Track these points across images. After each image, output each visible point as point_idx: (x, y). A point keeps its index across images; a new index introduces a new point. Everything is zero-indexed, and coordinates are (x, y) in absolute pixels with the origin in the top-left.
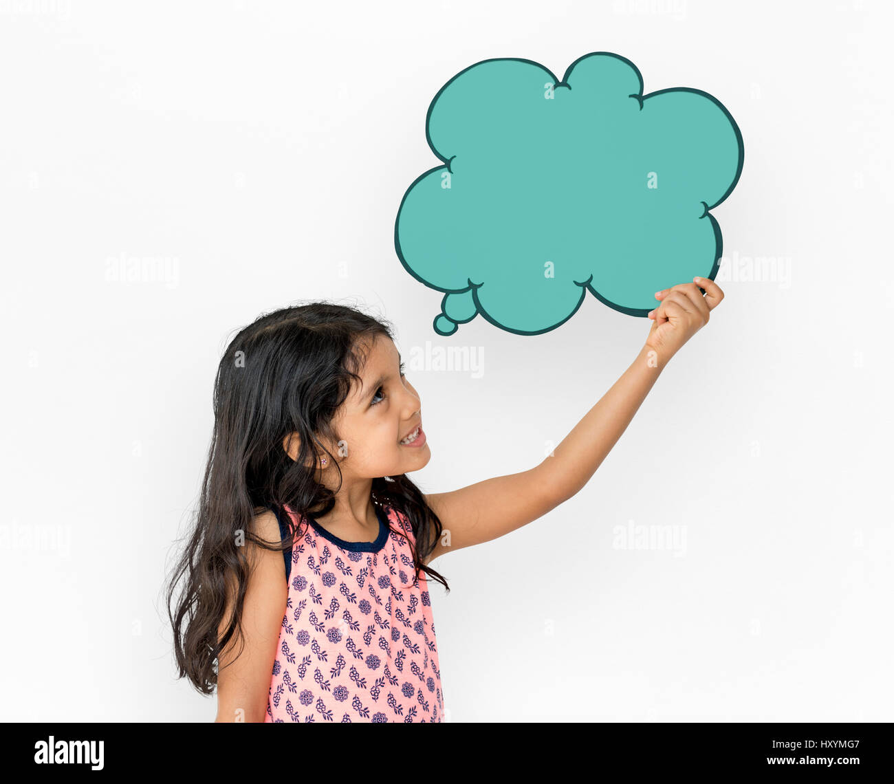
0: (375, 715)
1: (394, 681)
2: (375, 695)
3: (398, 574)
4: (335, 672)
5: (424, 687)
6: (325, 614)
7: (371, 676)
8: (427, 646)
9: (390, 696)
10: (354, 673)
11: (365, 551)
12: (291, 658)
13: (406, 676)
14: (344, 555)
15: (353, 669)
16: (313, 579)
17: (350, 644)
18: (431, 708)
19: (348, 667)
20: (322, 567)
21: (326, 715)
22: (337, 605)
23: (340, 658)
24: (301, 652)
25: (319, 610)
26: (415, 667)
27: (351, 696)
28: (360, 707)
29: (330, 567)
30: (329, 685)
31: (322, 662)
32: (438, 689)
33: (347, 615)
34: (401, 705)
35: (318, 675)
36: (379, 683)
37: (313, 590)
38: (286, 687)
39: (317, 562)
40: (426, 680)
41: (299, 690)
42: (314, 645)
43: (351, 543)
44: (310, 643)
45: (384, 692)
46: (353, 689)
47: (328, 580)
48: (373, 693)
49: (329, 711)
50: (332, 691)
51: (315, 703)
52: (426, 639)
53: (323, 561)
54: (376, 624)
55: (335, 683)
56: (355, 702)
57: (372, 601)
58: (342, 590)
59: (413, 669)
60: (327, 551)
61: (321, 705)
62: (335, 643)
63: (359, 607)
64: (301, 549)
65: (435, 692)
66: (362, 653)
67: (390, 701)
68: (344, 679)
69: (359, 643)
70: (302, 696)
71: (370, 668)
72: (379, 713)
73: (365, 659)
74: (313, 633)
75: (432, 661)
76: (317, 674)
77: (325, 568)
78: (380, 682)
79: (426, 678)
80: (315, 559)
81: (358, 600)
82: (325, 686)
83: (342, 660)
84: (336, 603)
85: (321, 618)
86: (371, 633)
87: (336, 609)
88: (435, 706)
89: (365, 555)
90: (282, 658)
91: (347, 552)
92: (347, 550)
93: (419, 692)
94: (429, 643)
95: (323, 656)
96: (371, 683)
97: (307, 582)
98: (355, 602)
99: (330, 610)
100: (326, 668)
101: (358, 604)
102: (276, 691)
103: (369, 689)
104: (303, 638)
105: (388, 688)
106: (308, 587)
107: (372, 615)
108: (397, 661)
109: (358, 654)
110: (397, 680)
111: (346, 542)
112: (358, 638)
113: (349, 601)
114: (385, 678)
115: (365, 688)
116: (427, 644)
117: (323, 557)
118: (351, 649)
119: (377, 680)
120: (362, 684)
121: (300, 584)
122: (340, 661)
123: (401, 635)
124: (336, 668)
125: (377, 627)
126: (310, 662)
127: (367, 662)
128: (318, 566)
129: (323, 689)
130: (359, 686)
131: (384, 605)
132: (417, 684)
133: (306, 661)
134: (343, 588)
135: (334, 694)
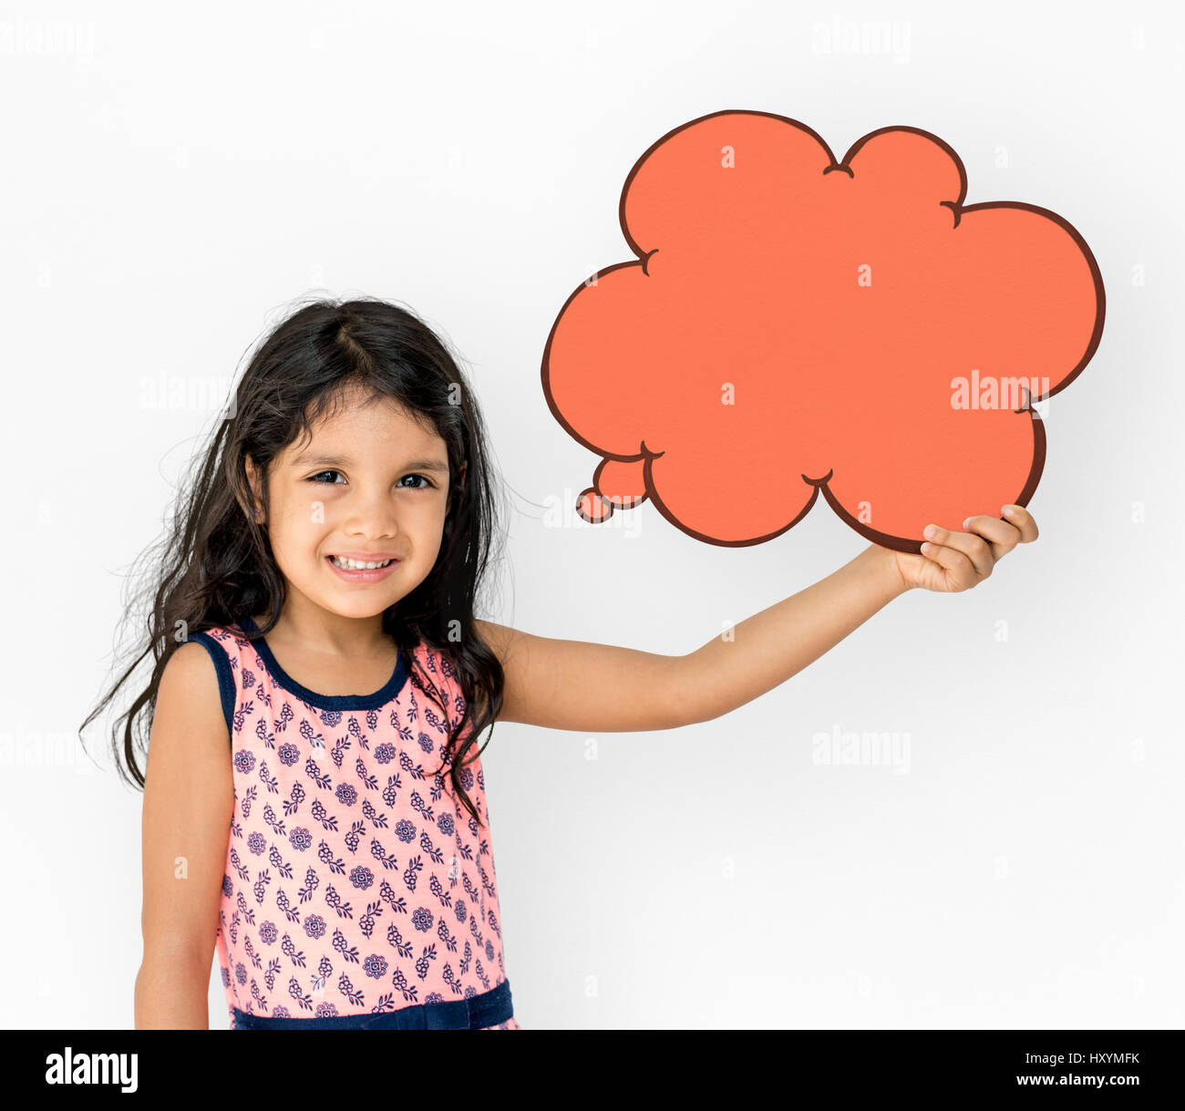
0: (368, 958)
1: (399, 906)
2: (367, 929)
3: (416, 738)
4: (305, 895)
5: (449, 915)
6: (284, 807)
7: (360, 899)
8: (459, 852)
9: (393, 930)
10: (332, 897)
11: (346, 709)
12: (244, 874)
13: (422, 897)
14: (313, 717)
15: (331, 890)
16: (265, 755)
17: (325, 851)
18: (461, 947)
19: (323, 886)
20: (277, 736)
21: (296, 959)
22: (301, 793)
23: (311, 873)
24: (256, 863)
25: (276, 802)
26: (436, 884)
27: (329, 931)
28: (344, 946)
29: (291, 735)
30: (298, 913)
31: (286, 880)
32: (472, 918)
33: (318, 808)
34: (409, 943)
35: (282, 899)
36: (372, 911)
37: (264, 771)
38: (242, 916)
39: (270, 729)
40: (453, 905)
41: (259, 920)
42: (273, 854)
43: (326, 697)
44: (268, 852)
45: (381, 924)
46: (332, 920)
47: (288, 755)
48: (364, 925)
49: (301, 953)
50: (302, 922)
51: (279, 941)
52: (459, 840)
53: (280, 726)
54: (365, 820)
55: (306, 911)
56: (337, 939)
57: (359, 785)
58: (309, 769)
59: (433, 887)
60: (287, 711)
61: (288, 943)
62: (302, 850)
63: (337, 794)
64: (248, 708)
65: (468, 921)
66: (343, 865)
67: (391, 937)
68: (317, 905)
69: (339, 849)
70: (262, 930)
71: (357, 887)
72: (374, 955)
73: (349, 874)
74: (271, 837)
75: (464, 874)
76: (280, 898)
77: (283, 738)
78: (375, 909)
79: (453, 902)
80: (267, 724)
81: (334, 784)
82: (293, 916)
83: (313, 877)
84: (299, 791)
85: (280, 813)
86: (358, 834)
87: (299, 800)
88: (467, 943)
89: (346, 715)
90: (233, 873)
91: (319, 711)
92: (319, 707)
93: (440, 923)
94: (463, 847)
95: (286, 871)
96: (359, 911)
97: (255, 760)
98: (330, 788)
99: (291, 801)
100: (292, 887)
101: (335, 790)
102: (231, 921)
103: (357, 920)
104: (256, 843)
105: (388, 916)
106: (258, 768)
107: (358, 806)
108: (408, 874)
109: (338, 867)
110: (405, 904)
111: (319, 695)
112: (336, 842)
113: (320, 786)
114: (382, 902)
115: (351, 917)
116: (459, 848)
117: (281, 720)
118: (326, 860)
119: (369, 906)
120: (345, 911)
121: (245, 762)
122: (310, 878)
123: (418, 833)
124: (307, 889)
125: (368, 824)
126: (269, 879)
127: (353, 878)
128: (272, 735)
129: (289, 919)
130: (340, 915)
131: (381, 789)
132: (439, 911)
133: (263, 878)
134: (310, 766)
135: (305, 928)
